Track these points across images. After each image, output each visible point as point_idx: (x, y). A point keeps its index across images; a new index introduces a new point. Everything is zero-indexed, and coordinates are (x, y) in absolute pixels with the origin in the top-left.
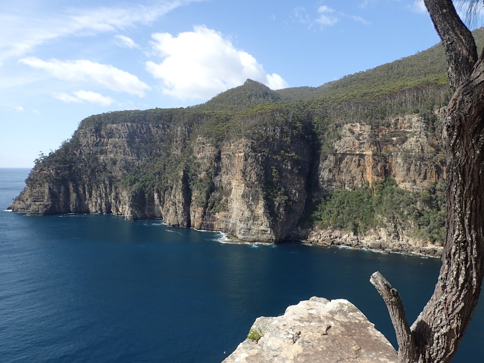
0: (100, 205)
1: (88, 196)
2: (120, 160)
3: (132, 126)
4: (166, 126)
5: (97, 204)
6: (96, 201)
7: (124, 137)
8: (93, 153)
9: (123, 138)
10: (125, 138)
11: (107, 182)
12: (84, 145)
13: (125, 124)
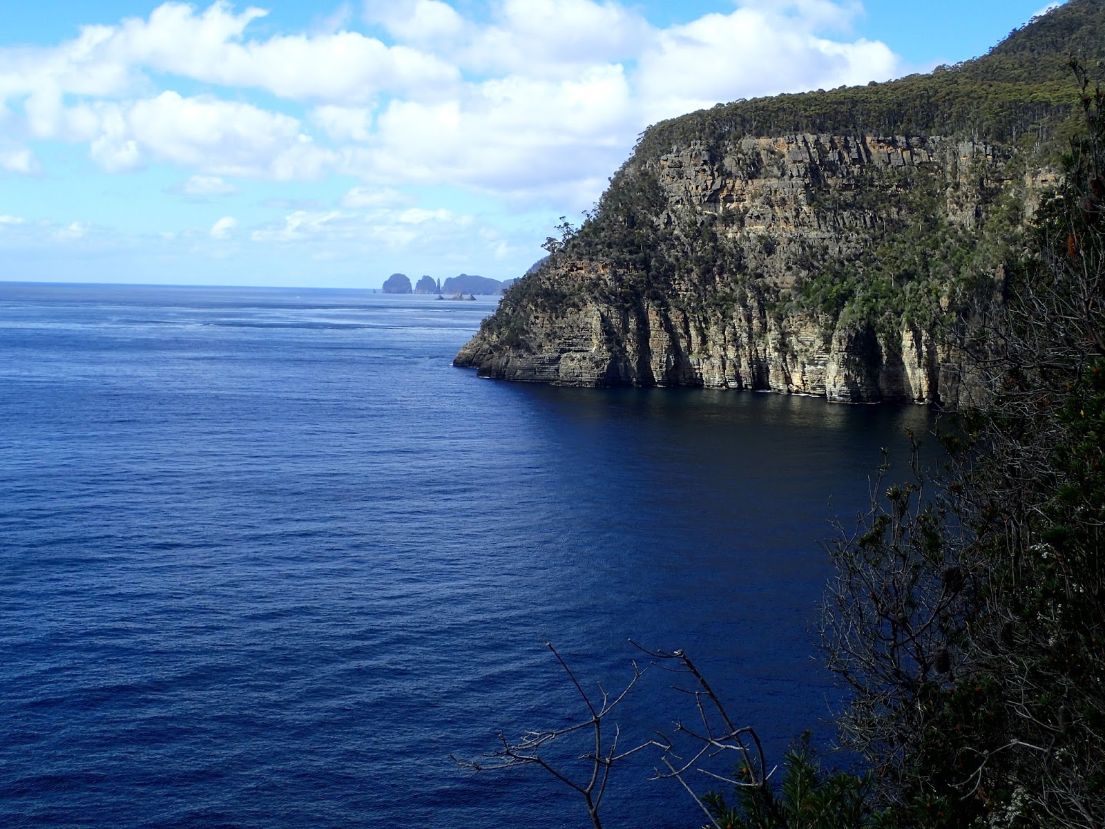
0: (735, 366)
1: (696, 340)
2: (786, 240)
3: (817, 142)
4: (914, 140)
5: (728, 362)
6: (723, 353)
7: (795, 173)
8: (703, 223)
9: (792, 176)
10: (799, 176)
11: (752, 303)
12: (678, 198)
13: (800, 138)
